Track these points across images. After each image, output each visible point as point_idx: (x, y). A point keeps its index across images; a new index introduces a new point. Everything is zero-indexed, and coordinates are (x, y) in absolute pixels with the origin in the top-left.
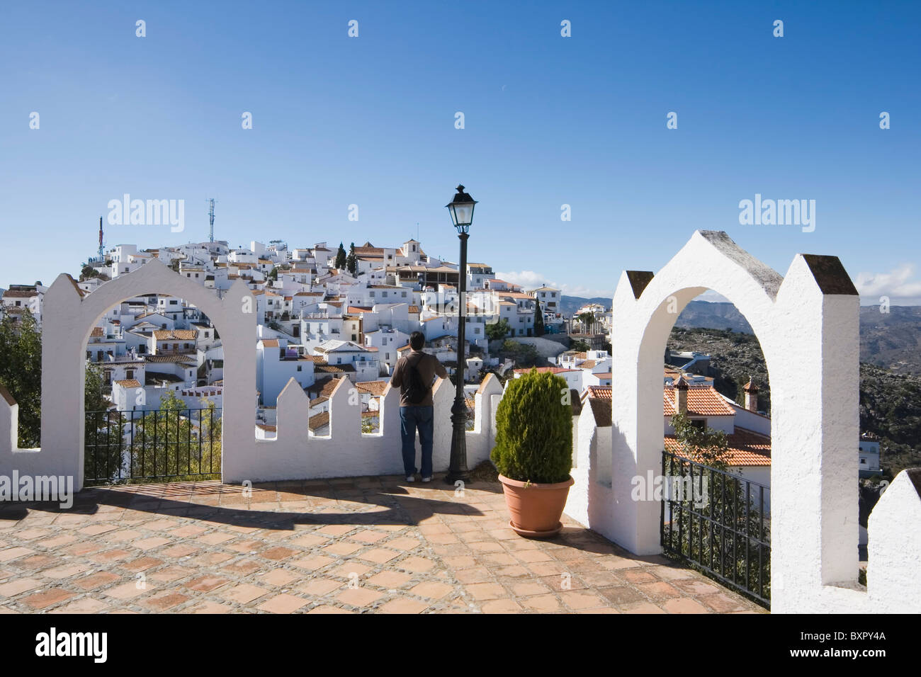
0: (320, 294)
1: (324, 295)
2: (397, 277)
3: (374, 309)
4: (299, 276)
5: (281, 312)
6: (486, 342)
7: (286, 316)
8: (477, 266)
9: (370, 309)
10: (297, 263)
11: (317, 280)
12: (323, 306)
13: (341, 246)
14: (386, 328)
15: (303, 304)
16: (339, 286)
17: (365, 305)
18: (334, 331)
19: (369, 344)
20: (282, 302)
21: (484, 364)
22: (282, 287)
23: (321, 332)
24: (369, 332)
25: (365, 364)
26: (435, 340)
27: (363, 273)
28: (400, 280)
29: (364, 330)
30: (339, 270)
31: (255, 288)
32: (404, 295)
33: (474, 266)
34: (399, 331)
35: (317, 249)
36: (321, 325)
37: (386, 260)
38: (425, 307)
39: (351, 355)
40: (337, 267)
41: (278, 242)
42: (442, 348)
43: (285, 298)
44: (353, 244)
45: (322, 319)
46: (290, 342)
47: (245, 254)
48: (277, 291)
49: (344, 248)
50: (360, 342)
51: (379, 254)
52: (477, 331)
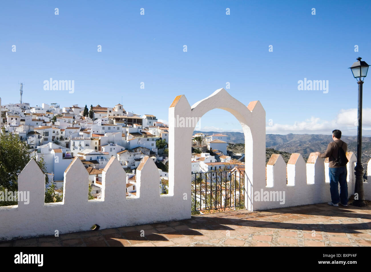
0: (78, 128)
1: (80, 129)
2: (114, 121)
3: (105, 135)
4: (67, 120)
5: (59, 136)
6: (157, 149)
7: (61, 138)
8: (150, 116)
9: (103, 135)
10: (66, 114)
11: (75, 122)
12: (81, 133)
13: (86, 106)
14: (112, 143)
15: (70, 132)
16: (87, 125)
17: (100, 133)
18: (87, 145)
19: (104, 151)
20: (60, 132)
21: (157, 159)
22: (59, 125)
23: (80, 145)
24: (103, 145)
25: (103, 160)
26: (134, 149)
27: (97, 119)
28: (116, 122)
29: (101, 144)
30: (86, 117)
31: (46, 125)
32: (118, 128)
33: (148, 116)
34: (118, 145)
35: (74, 107)
36: (80, 142)
37: (108, 113)
38: (128, 134)
39: (96, 156)
40: (84, 116)
41: (55, 104)
42: (138, 152)
43: (61, 130)
44: (92, 105)
45: (82, 140)
46: (67, 151)
47: (39, 109)
48: (57, 127)
49: (87, 107)
50: (99, 150)
51: (104, 110)
52: (153, 145)
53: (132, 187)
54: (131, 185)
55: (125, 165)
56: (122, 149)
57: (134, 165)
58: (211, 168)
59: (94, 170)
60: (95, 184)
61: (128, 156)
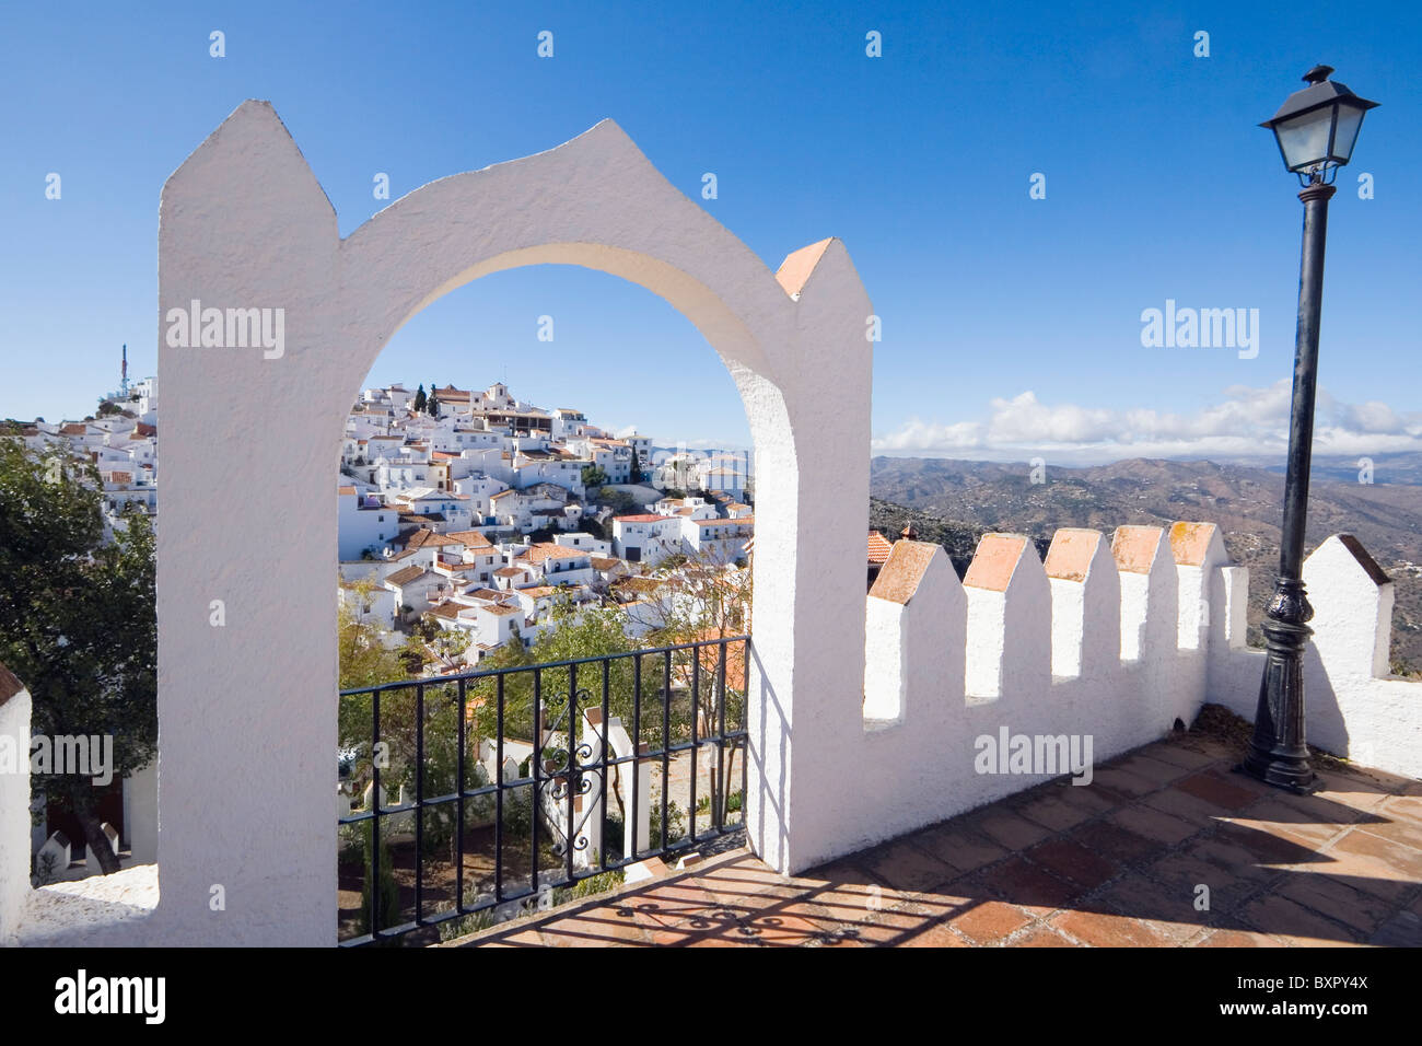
0: (400, 438)
1: (404, 439)
2: (486, 421)
3: (463, 454)
4: (374, 418)
5: (355, 457)
6: (584, 489)
7: (360, 462)
8: (569, 412)
9: (458, 454)
10: (371, 404)
11: (395, 423)
12: (405, 450)
13: (421, 387)
14: (478, 474)
15: (380, 448)
16: (421, 430)
17: (452, 450)
18: (418, 478)
19: (459, 491)
20: (356, 446)
21: (583, 512)
22: (354, 429)
23: (403, 478)
24: (457, 479)
25: (456, 513)
26: (530, 487)
27: (446, 417)
28: (490, 424)
29: (453, 475)
30: (419, 413)
32: (494, 440)
33: (565, 412)
34: (492, 477)
35: (393, 389)
36: (403, 471)
37: (472, 404)
38: (517, 453)
39: (440, 503)
40: (417, 409)
42: (539, 495)
43: (359, 442)
44: (434, 386)
45: (405, 465)
46: (369, 491)
49: (424, 390)
50: (448, 490)
51: (460, 396)
52: (574, 478)
53: (521, 577)
54: (521, 570)
55: (508, 524)
56: (501, 488)
57: (530, 525)
58: (707, 531)
59: (432, 537)
60: (436, 569)
61: (517, 503)
